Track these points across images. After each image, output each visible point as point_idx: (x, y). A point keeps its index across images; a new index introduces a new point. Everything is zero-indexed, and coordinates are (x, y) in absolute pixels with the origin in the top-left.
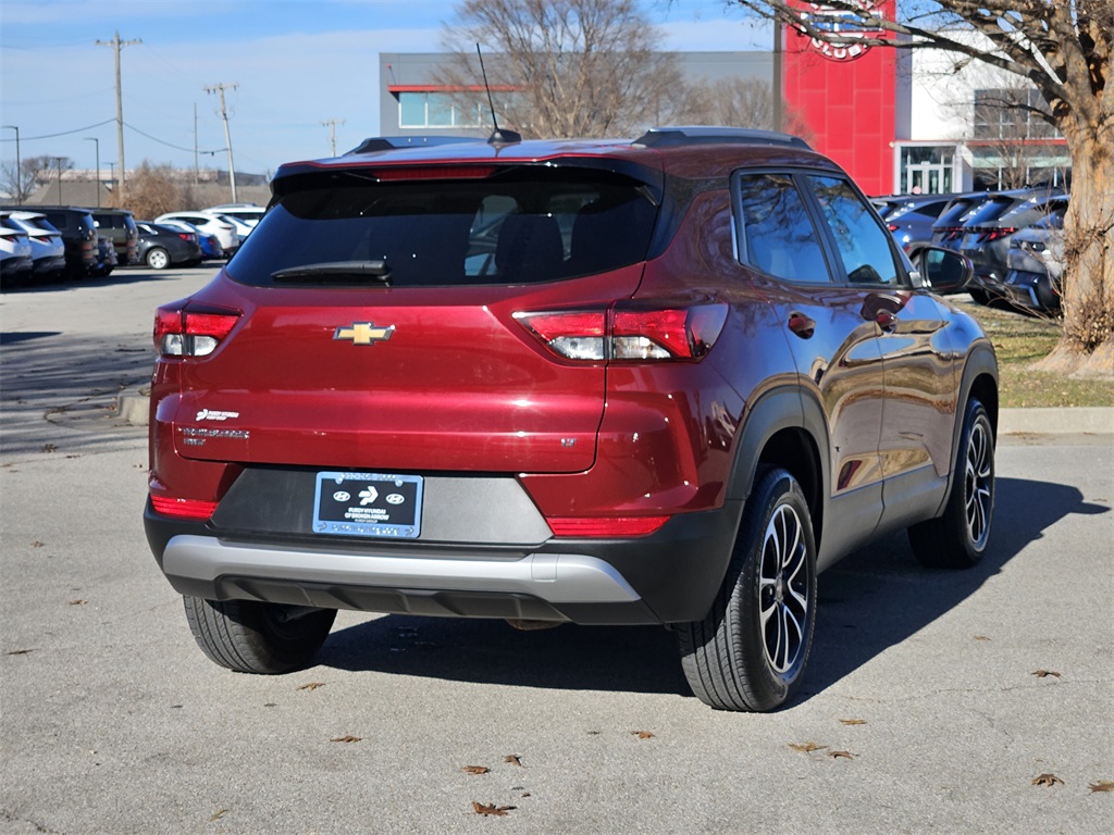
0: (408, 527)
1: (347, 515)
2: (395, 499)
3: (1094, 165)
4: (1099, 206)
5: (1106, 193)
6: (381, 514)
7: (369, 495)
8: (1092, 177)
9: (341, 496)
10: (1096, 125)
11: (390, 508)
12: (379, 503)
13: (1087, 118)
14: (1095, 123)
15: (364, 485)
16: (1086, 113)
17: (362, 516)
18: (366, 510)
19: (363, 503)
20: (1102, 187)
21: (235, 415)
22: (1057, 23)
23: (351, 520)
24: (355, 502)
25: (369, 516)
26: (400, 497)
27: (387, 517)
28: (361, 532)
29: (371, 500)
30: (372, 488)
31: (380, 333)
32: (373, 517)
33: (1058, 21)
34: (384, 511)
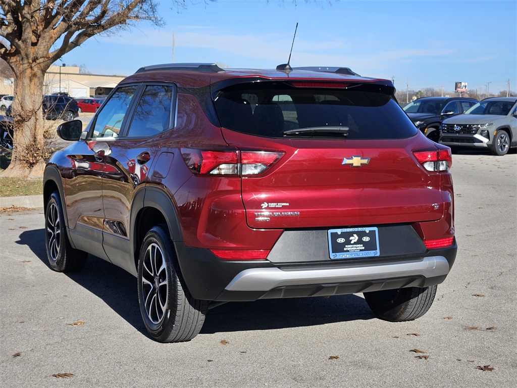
0: (374, 251)
1: (345, 249)
2: (366, 239)
3: (31, 80)
4: (33, 100)
5: (36, 94)
6: (361, 247)
7: (355, 238)
8: (30, 86)
9: (341, 240)
10: (31, 62)
11: (364, 243)
12: (359, 242)
13: (28, 58)
14: (31, 61)
15: (351, 234)
16: (27, 56)
17: (352, 249)
18: (354, 246)
19: (352, 242)
20: (34, 91)
21: (288, 204)
22: (25, 13)
23: (348, 251)
24: (348, 242)
25: (355, 248)
26: (368, 238)
27: (363, 248)
28: (353, 256)
29: (356, 240)
30: (355, 235)
31: (365, 161)
32: (357, 248)
33: (26, 12)
34: (362, 245)
